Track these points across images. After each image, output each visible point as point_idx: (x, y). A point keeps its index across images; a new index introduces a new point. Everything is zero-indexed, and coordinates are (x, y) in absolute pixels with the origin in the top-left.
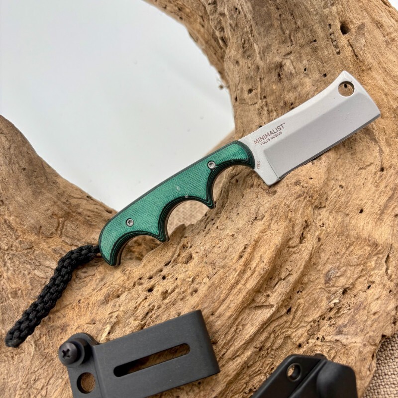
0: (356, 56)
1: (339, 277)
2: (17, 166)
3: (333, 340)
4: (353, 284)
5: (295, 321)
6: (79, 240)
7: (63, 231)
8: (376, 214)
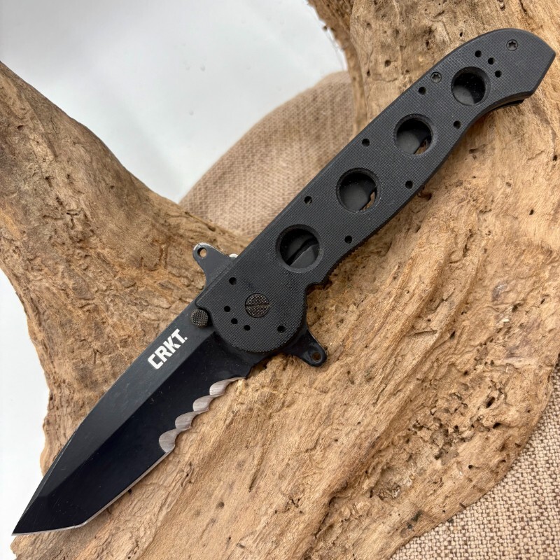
0: (525, 11)
1: (508, 292)
2: (104, 185)
3: (504, 364)
4: (524, 300)
5: (459, 346)
6: (187, 269)
7: (168, 260)
8: (550, 214)
